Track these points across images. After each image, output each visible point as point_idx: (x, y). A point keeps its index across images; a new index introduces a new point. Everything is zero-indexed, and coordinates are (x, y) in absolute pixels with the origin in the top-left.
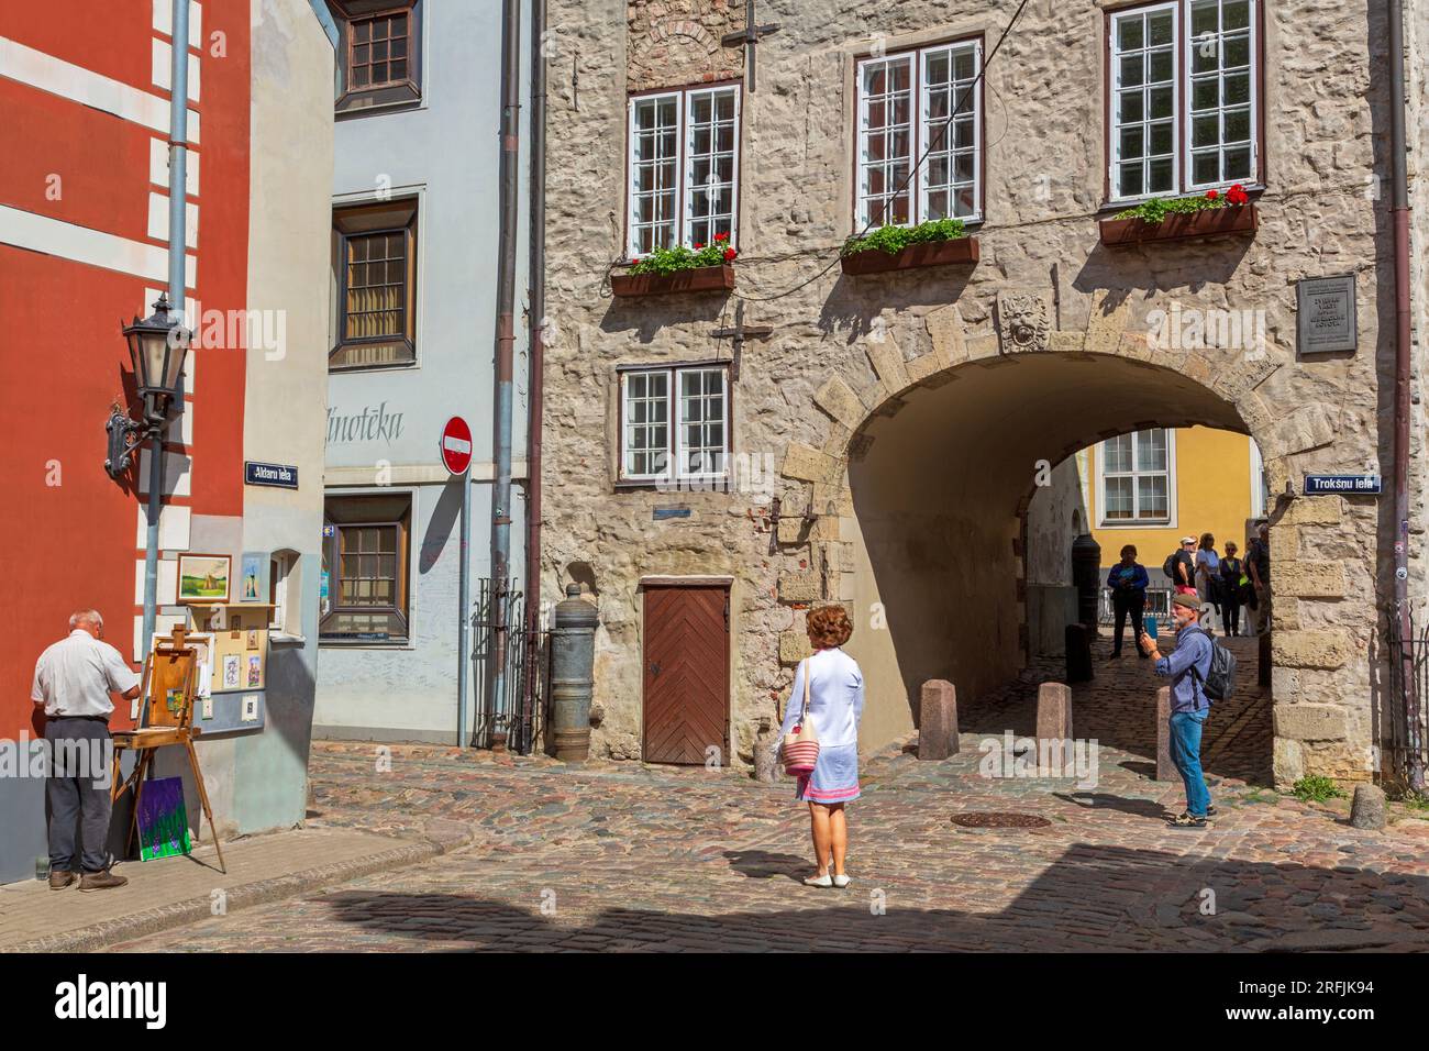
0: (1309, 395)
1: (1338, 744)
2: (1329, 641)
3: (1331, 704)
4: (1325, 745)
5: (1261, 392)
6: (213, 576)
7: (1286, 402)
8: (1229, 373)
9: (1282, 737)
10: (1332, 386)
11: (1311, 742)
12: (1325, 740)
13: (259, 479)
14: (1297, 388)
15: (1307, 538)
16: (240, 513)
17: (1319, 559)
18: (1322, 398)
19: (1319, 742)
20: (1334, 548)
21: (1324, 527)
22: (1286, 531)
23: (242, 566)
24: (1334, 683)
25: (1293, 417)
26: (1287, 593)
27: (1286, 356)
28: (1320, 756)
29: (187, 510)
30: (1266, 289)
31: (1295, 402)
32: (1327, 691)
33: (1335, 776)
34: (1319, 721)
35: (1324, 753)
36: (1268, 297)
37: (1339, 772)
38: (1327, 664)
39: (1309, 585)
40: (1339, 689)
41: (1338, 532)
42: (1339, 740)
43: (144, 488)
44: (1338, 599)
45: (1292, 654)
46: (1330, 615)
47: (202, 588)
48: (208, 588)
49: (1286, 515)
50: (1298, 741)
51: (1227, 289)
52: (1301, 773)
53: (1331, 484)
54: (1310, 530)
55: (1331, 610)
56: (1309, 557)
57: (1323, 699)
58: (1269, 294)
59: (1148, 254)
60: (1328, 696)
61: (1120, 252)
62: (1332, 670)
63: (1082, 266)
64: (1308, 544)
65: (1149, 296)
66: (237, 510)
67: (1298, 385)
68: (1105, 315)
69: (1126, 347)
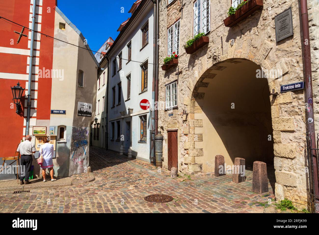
0: (280, 56)
1: (295, 188)
2: (290, 148)
3: (292, 173)
4: (291, 188)
5: (267, 59)
6: (42, 130)
7: (274, 61)
8: (258, 55)
9: (277, 183)
10: (286, 51)
11: (286, 186)
12: (291, 186)
13: (54, 113)
14: (277, 55)
15: (283, 109)
16: (49, 119)
17: (287, 117)
18: (284, 56)
19: (289, 186)
20: (291, 112)
21: (287, 104)
22: (276, 107)
23: (50, 128)
24: (293, 164)
25: (276, 66)
26: (277, 130)
27: (273, 45)
28: (289, 192)
29: (36, 119)
30: (267, 24)
31: (276, 60)
32: (291, 167)
33: (294, 201)
34: (288, 178)
35: (291, 191)
36: (267, 26)
37: (296, 200)
38: (290, 157)
39: (283, 126)
40: (294, 167)
41: (292, 106)
42: (295, 187)
43: (25, 115)
44: (293, 132)
45: (279, 152)
46: (291, 138)
47: (39, 132)
48: (40, 132)
49: (276, 101)
50: (282, 185)
51: (257, 28)
52: (283, 197)
53: (287, 88)
54: (283, 106)
55: (291, 136)
56: (283, 116)
57: (290, 170)
58: (267, 25)
59: (239, 25)
60: (291, 169)
61: (233, 27)
62: (292, 159)
63: (227, 35)
64: (283, 111)
65: (241, 38)
66: (49, 118)
67: (277, 54)
68: (231, 47)
69: (235, 55)
